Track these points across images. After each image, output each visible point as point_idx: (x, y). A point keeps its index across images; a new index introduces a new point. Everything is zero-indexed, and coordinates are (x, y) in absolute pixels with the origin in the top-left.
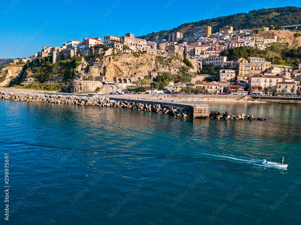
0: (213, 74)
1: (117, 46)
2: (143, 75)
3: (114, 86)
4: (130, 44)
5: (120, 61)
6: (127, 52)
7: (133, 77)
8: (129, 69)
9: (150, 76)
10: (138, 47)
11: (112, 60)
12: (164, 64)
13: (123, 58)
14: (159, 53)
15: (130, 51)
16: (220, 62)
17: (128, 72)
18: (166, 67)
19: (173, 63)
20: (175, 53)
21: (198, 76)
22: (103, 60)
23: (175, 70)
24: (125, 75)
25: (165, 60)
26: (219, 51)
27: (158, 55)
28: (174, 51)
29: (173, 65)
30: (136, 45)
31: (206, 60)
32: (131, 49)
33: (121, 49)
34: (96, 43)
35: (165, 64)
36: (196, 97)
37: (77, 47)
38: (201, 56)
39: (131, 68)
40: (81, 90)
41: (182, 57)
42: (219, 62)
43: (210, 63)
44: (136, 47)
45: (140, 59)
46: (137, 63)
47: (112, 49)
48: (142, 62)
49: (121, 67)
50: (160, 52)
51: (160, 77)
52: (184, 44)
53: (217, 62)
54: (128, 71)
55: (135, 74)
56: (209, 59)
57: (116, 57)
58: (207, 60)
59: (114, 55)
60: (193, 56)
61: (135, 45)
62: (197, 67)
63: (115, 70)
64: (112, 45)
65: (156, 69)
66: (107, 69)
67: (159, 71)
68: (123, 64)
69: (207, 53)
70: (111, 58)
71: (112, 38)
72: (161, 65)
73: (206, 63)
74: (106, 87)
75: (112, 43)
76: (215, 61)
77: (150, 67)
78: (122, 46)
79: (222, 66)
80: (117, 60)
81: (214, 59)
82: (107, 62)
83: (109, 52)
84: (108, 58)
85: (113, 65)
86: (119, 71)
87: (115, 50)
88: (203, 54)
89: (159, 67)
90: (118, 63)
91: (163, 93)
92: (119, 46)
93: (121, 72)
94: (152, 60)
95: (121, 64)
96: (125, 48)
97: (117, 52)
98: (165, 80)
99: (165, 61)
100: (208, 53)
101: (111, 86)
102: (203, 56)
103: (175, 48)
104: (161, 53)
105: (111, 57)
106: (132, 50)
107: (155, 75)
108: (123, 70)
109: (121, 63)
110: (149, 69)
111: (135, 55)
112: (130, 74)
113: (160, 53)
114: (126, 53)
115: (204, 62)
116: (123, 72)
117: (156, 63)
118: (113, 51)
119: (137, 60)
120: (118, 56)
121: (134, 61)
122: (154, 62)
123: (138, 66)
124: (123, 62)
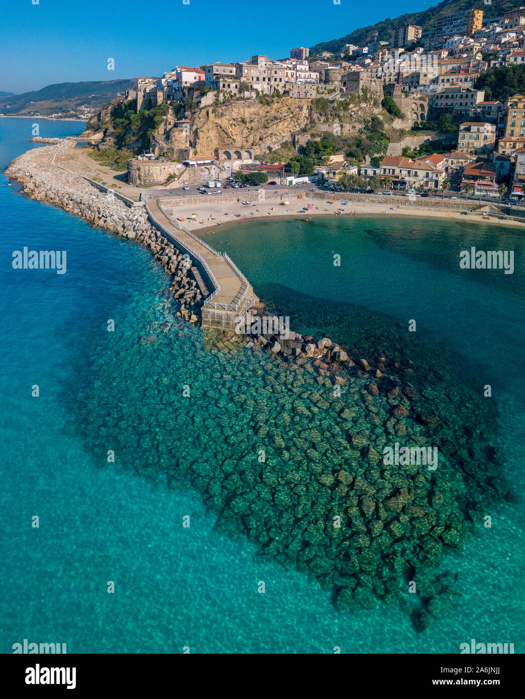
0: (447, 132)
1: (226, 86)
2: (279, 142)
3: (214, 167)
4: (255, 79)
5: (227, 117)
6: (245, 97)
7: (257, 147)
8: (247, 131)
9: (294, 143)
10: (272, 82)
11: (211, 115)
12: (329, 116)
13: (236, 110)
14: (321, 91)
15: (254, 95)
16: (469, 103)
17: (246, 137)
18: (333, 120)
19: (352, 111)
20: (361, 87)
21: (407, 138)
22: (196, 115)
23: (354, 127)
24: (238, 144)
25: (332, 105)
26: (475, 76)
27: (319, 96)
28: (358, 84)
29: (351, 115)
30: (269, 79)
31: (439, 97)
32: (256, 90)
33: (235, 91)
34: (195, 78)
35: (331, 115)
36: (367, 200)
37: (168, 86)
38: (432, 87)
39: (252, 129)
40: (140, 179)
41: (378, 94)
42: (466, 103)
43: (447, 104)
44: (268, 84)
45: (274, 109)
46: (267, 118)
47: (215, 92)
48: (278, 115)
49: (231, 129)
50: (325, 89)
51: (312, 146)
52: (418, 52)
53: (461, 103)
54: (245, 135)
55: (261, 139)
56: (445, 95)
57: (220, 110)
58: (442, 97)
59: (217, 104)
60: (415, 88)
61: (267, 80)
62: (415, 113)
63: (218, 135)
64: (215, 85)
65: (309, 126)
66: (201, 134)
67: (316, 130)
68: (234, 123)
69: (445, 81)
70: (210, 112)
71: (217, 70)
72: (323, 119)
73: (439, 104)
74: (191, 172)
75: (217, 80)
76: (458, 101)
77: (296, 123)
78: (236, 86)
79: (471, 114)
80: (222, 115)
81: (455, 96)
82: (202, 119)
83: (208, 99)
84: (204, 112)
85: (215, 125)
86: (227, 136)
87: (221, 95)
88: (437, 83)
89: (317, 121)
90: (224, 122)
91: (308, 182)
92: (229, 86)
93: (231, 138)
94: (301, 108)
95: (231, 122)
96: (243, 88)
97: (225, 97)
98: (324, 151)
99: (333, 107)
100: (448, 80)
101: (206, 168)
102: (435, 86)
103: (361, 77)
104: (326, 91)
105: (210, 110)
106: (260, 90)
107: (303, 140)
108: (234, 134)
109: (229, 121)
110: (294, 128)
111: (264, 100)
112: (251, 140)
113: (323, 90)
114: (243, 99)
115: (435, 101)
116: (235, 137)
117: (310, 115)
118: (217, 96)
119: (268, 112)
120: (224, 108)
121: (261, 113)
122: (305, 112)
123: (269, 123)
124: (234, 119)
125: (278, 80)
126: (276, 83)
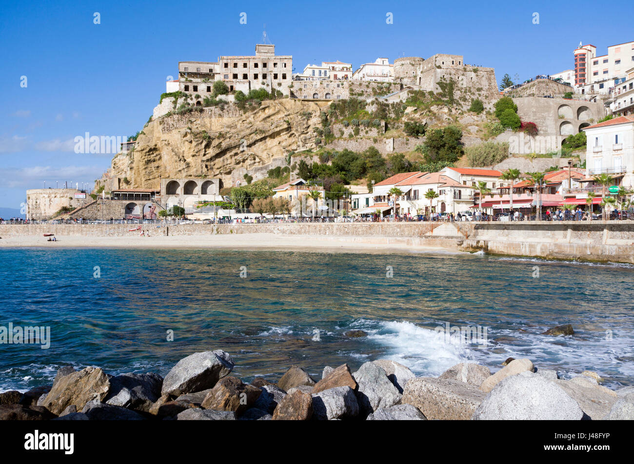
1: (191, 88)
2: (265, 168)
10: (270, 80)
12: (361, 126)
14: (357, 90)
15: (233, 97)
17: (208, 160)
20: (437, 80)
28: (432, 76)
30: (264, 77)
32: (239, 92)
33: (206, 95)
44: (263, 83)
50: (367, 87)
55: (234, 164)
61: (260, 76)
62: (568, 123)
71: (186, 69)
72: (349, 130)
78: (208, 87)
80: (173, 127)
87: (180, 101)
90: (174, 137)
93: (184, 160)
94: (307, 115)
96: (218, 89)
103: (437, 64)
104: (369, 91)
108: (187, 155)
110: (295, 147)
113: (364, 89)
116: (189, 160)
118: (175, 102)
124: (189, 133)
125: (280, 76)
126: (277, 81)
